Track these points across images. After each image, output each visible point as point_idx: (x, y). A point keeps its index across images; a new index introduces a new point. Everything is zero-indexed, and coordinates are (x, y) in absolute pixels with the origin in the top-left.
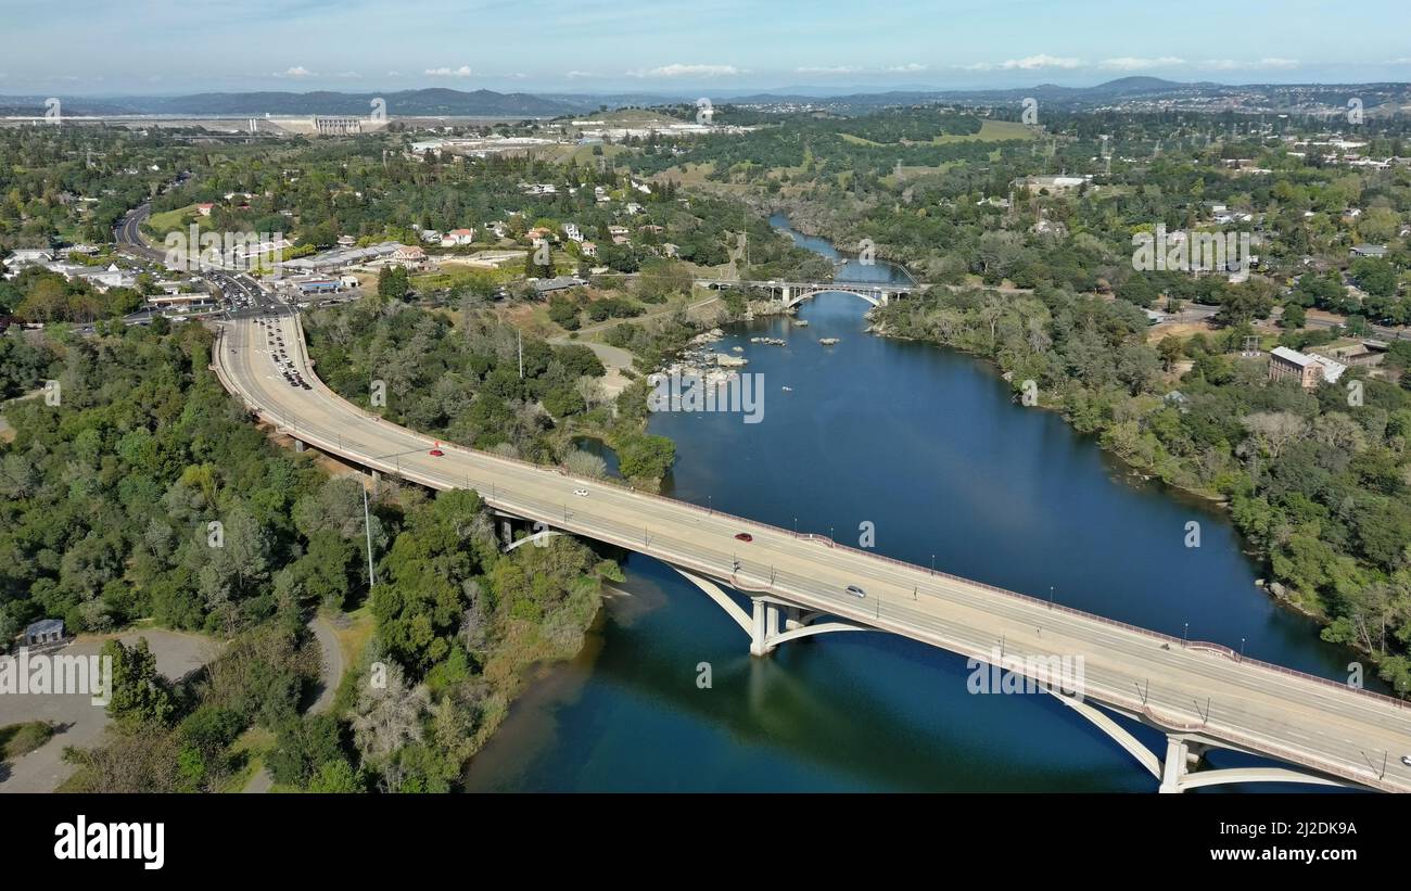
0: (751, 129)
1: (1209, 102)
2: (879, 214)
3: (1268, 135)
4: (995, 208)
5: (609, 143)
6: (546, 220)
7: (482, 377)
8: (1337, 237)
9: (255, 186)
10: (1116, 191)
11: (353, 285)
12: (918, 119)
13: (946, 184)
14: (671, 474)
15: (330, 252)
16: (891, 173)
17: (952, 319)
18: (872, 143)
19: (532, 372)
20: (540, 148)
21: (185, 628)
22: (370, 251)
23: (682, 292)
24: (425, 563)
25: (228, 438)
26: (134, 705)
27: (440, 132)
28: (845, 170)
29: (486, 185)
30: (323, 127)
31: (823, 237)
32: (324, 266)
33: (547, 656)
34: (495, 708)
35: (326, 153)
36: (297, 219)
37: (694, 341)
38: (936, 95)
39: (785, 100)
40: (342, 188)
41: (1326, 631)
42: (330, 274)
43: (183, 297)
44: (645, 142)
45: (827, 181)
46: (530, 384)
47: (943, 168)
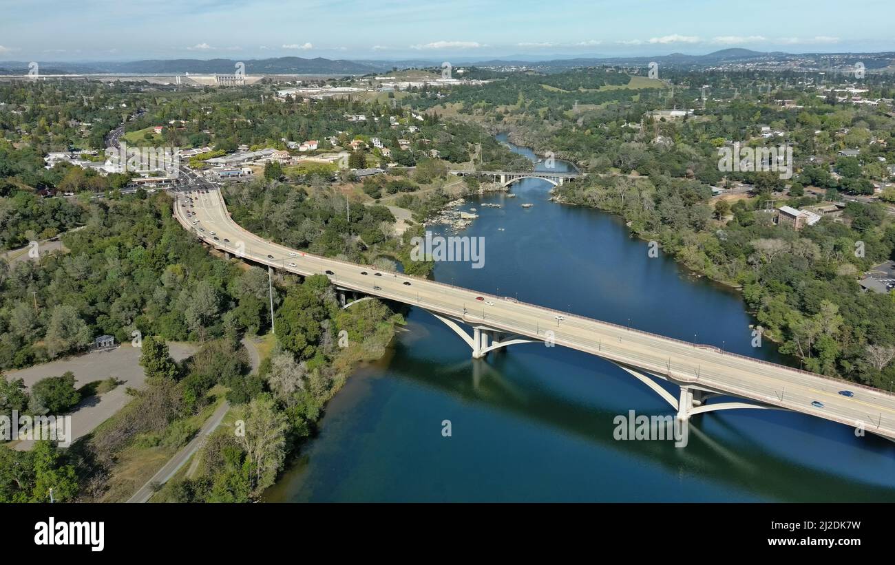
0: (486, 82)
1: (778, 65)
2: (562, 133)
3: (809, 85)
4: (632, 129)
5: (399, 90)
6: (361, 136)
7: (327, 222)
8: (832, 145)
9: (187, 116)
10: (705, 119)
11: (249, 173)
12: (590, 75)
13: (604, 115)
14: (433, 274)
15: (234, 154)
16: (571, 108)
17: (600, 192)
18: (561, 90)
19: (354, 219)
20: (356, 94)
21: (178, 340)
22: (258, 153)
23: (441, 177)
24: (301, 311)
25: (188, 252)
26: (159, 369)
27: (294, 84)
28: (543, 107)
29: (324, 116)
30: (221, 81)
31: (529, 147)
32: (232, 162)
33: (365, 357)
34: (339, 379)
35: (226, 96)
36: (213, 136)
37: (447, 205)
38: (605, 60)
39: (508, 64)
40: (238, 118)
41: (781, 348)
42: (235, 167)
43: (153, 179)
44: (421, 90)
45: (532, 113)
46: (353, 226)
47: (603, 105)
